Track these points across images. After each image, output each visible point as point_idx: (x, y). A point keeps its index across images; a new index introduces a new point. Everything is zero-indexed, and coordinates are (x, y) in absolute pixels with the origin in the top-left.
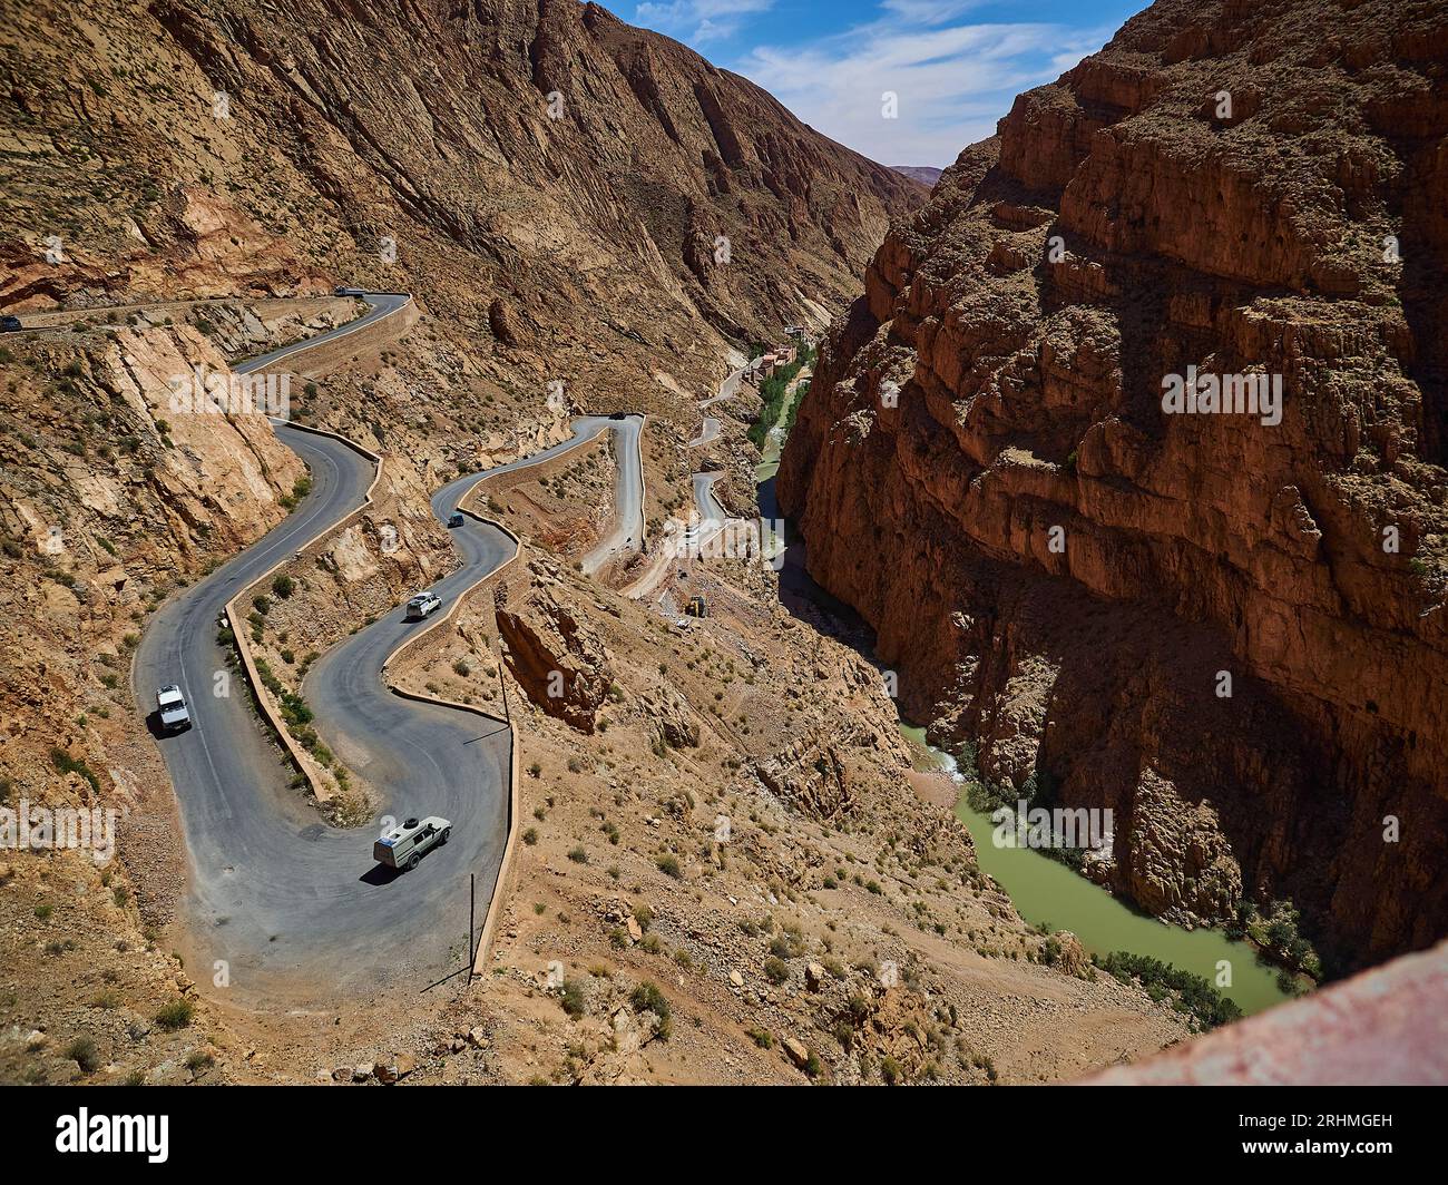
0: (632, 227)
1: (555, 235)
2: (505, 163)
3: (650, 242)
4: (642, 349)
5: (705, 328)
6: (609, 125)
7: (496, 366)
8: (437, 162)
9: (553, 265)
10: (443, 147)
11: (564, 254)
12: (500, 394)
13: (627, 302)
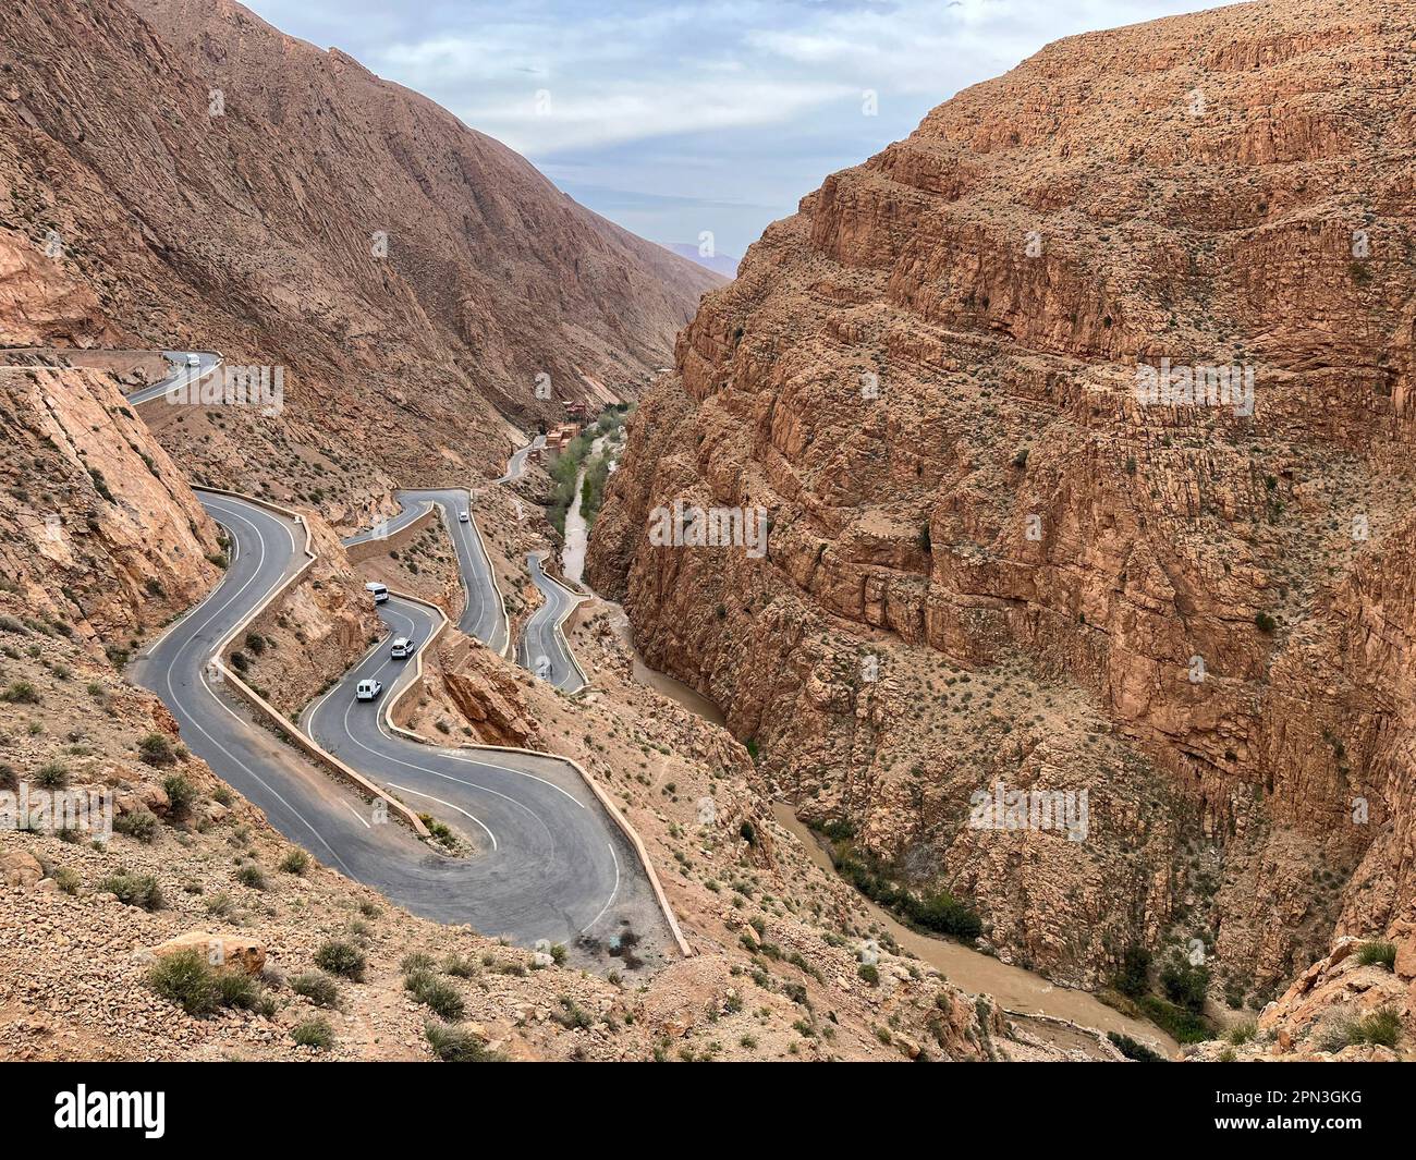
0: (398, 292)
1: (320, 298)
2: (258, 215)
3: (418, 309)
4: (422, 424)
5: (482, 401)
6: (364, 182)
7: (316, 433)
8: (182, 210)
9: (319, 329)
10: (187, 193)
11: (331, 317)
12: (326, 464)
13: (399, 372)
